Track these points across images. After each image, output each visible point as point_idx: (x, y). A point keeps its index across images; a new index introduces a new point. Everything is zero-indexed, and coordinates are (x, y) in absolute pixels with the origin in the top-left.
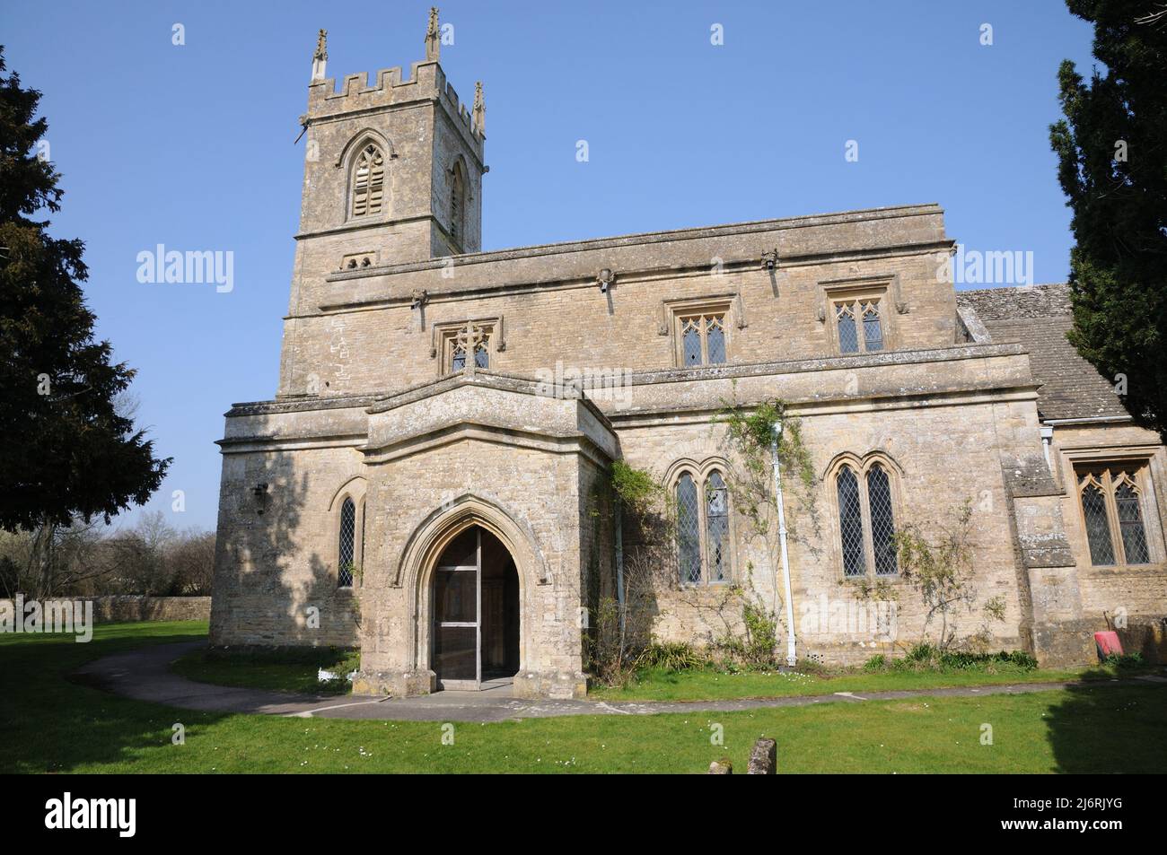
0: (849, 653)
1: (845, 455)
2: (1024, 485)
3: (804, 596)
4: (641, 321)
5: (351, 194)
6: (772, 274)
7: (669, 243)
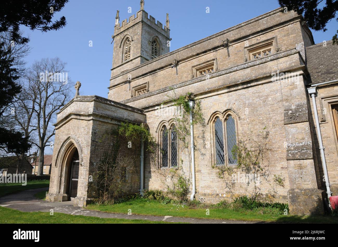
0: (214, 199)
1: (217, 113)
2: (291, 118)
3: (200, 173)
4: (186, 75)
5: (124, 55)
6: (228, 49)
7: (194, 46)
